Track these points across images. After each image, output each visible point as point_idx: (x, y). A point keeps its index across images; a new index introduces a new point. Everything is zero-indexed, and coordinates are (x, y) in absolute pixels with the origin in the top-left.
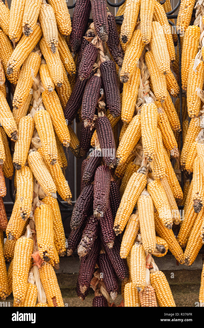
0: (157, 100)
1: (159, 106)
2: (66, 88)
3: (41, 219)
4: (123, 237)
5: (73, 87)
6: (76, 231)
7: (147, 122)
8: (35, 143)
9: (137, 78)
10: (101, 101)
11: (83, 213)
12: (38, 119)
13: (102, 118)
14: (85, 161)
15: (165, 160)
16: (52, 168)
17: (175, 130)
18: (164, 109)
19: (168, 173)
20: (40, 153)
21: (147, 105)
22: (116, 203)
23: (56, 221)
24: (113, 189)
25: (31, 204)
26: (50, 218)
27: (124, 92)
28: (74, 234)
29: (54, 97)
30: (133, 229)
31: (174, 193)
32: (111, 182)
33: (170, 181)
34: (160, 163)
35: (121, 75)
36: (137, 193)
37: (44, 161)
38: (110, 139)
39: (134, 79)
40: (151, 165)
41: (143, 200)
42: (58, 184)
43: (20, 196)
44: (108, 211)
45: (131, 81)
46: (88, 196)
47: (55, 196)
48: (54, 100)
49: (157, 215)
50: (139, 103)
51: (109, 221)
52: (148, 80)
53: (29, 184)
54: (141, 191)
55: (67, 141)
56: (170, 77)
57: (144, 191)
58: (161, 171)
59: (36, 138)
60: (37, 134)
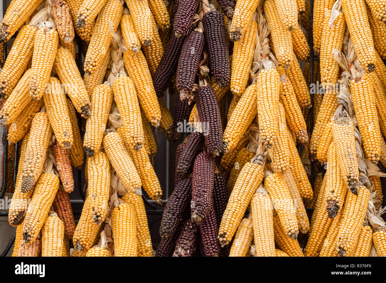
0: (279, 65)
1: (282, 73)
2: (156, 47)
3: (120, 223)
4: (231, 249)
5: (166, 45)
6: (167, 241)
7: (265, 94)
8: (113, 121)
9: (253, 34)
10: (203, 65)
11: (178, 216)
12: (118, 88)
13: (205, 88)
14: (180, 146)
15: (289, 146)
16: (136, 154)
17: (303, 105)
18: (289, 77)
19: (292, 164)
20: (120, 134)
21: (266, 72)
22: (221, 203)
23: (141, 227)
24: (218, 184)
25: (107, 203)
26: (133, 222)
27: (235, 54)
28: (165, 244)
29: (140, 59)
30: (245, 238)
31: (301, 190)
32: (216, 174)
33: (295, 175)
34: (283, 150)
35: (231, 30)
36: (250, 190)
37: (125, 145)
38: (215, 117)
39: (249, 36)
40: (270, 153)
41: (259, 200)
42: (143, 177)
43: (92, 192)
44: (210, 214)
45: (244, 38)
46: (184, 194)
47: (140, 192)
48: (139, 63)
49: (278, 220)
50: (255, 69)
51: (213, 227)
52: (267, 37)
53: (104, 176)
54: (256, 188)
55: (157, 118)
56: (298, 33)
57: (260, 188)
58: (283, 160)
59: (115, 114)
60: (116, 109)
